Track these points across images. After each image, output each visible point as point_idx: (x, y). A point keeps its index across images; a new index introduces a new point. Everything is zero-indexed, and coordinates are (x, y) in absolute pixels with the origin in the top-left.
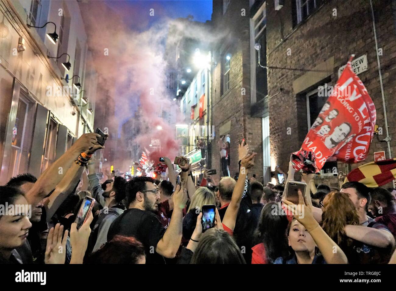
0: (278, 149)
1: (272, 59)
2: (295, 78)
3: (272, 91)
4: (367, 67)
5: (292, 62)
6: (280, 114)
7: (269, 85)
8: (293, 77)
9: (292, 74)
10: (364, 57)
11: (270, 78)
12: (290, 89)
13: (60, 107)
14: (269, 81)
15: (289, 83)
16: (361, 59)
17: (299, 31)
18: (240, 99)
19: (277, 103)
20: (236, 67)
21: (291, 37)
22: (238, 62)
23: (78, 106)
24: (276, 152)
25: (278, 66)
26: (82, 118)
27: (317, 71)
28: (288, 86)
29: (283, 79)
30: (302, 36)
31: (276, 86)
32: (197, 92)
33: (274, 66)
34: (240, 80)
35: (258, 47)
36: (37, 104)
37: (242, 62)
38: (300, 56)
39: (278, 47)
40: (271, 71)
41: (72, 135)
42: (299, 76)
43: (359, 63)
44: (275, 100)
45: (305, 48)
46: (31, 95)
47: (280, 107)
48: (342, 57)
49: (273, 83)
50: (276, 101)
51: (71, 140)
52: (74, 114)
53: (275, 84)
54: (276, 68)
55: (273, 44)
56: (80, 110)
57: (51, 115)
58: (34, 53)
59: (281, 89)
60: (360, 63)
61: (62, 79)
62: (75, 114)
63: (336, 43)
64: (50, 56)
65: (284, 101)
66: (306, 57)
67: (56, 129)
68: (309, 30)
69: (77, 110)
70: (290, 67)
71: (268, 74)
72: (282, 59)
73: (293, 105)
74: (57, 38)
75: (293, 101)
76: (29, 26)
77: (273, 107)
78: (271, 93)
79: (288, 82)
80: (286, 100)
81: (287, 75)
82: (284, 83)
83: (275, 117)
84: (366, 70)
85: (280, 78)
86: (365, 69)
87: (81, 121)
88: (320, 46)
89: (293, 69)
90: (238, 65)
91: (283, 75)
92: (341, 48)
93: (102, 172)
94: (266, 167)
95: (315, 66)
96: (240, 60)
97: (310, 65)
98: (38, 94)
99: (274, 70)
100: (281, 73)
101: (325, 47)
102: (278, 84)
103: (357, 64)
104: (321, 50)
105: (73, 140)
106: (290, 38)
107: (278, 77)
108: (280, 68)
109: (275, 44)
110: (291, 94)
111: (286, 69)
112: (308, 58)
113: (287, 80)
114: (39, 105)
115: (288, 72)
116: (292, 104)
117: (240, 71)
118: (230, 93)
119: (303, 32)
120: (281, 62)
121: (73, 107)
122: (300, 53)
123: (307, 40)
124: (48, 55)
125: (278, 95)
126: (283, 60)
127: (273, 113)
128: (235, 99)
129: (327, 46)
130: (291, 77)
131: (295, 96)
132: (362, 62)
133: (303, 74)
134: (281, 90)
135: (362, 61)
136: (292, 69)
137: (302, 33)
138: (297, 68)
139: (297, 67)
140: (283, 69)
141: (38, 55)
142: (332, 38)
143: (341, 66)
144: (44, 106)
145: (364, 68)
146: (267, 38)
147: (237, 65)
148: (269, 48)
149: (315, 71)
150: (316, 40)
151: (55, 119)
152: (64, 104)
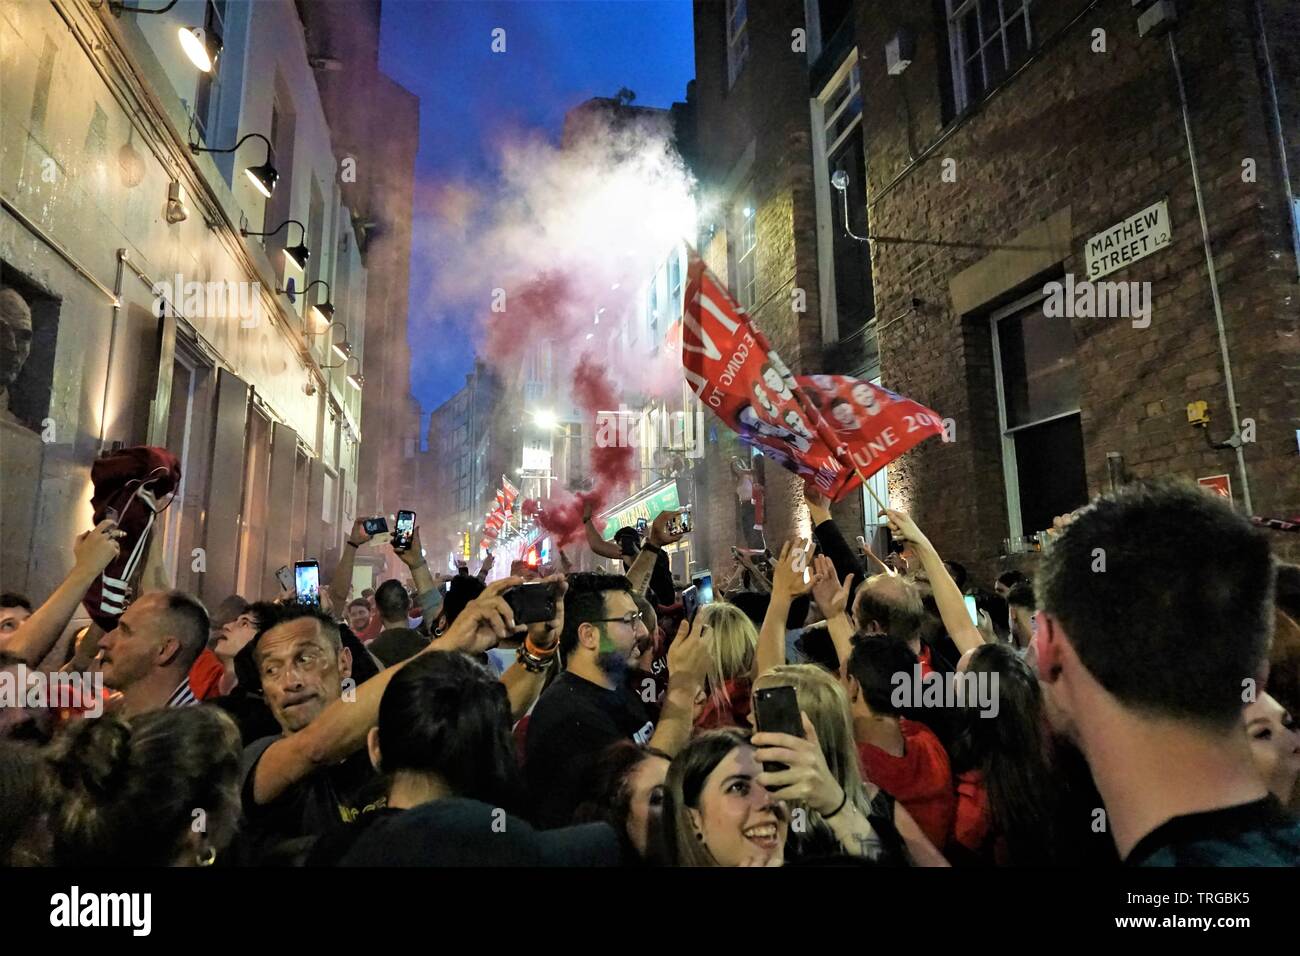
0: (913, 475)
1: (883, 218)
2: (957, 269)
3: (889, 308)
4: (1169, 235)
5: (945, 222)
6: (912, 374)
7: (877, 290)
8: (950, 266)
9: (948, 259)
10: (1161, 209)
11: (881, 270)
12: (943, 300)
13: (275, 372)
14: (876, 278)
15: (939, 284)
16: (1151, 215)
17: (962, 135)
18: (790, 332)
19: (905, 343)
20: (775, 240)
21: (940, 150)
22: (780, 226)
23: (322, 367)
24: (906, 483)
25: (902, 236)
26: (332, 400)
27: (1022, 248)
28: (937, 291)
29: (919, 271)
30: (974, 148)
31: (899, 294)
32: (656, 314)
33: (891, 235)
34: (788, 278)
35: (842, 181)
36: (220, 369)
37: (792, 224)
38: (968, 206)
39: (902, 180)
40: (883, 249)
41: (307, 452)
42: (967, 263)
43: (1145, 225)
44: (899, 332)
45: (984, 181)
46: (203, 345)
47: (914, 352)
48: (1095, 208)
49: (889, 285)
50: (901, 337)
51: (307, 468)
52: (310, 392)
53: (897, 287)
54: (899, 240)
55: (884, 173)
56: (325, 377)
57: (256, 399)
58: (207, 222)
59: (914, 300)
60: (1149, 226)
61: (279, 292)
62: (314, 391)
63: (1074, 169)
64: (248, 231)
65: (926, 337)
66: (986, 207)
67: (267, 438)
68: (995, 131)
69: (319, 379)
70: (941, 237)
71: (872, 258)
72: (915, 213)
73: (951, 349)
74: (275, 180)
75: (951, 335)
76: (194, 148)
77: (892, 354)
78: (883, 314)
79: (935, 281)
80: (932, 334)
81: (932, 260)
82: (922, 285)
83: (898, 382)
84: (1166, 244)
85: (909, 269)
86: (1164, 241)
87: (329, 411)
88: (1025, 177)
89: (949, 245)
90: (780, 234)
91: (919, 261)
92: (1091, 184)
93: (381, 552)
94: (872, 525)
95: (1015, 233)
96: (787, 218)
97: (999, 230)
98: (221, 341)
99: (891, 247)
100: (913, 256)
101: (1042, 180)
102: (906, 289)
103: (1139, 229)
104: (1031, 187)
105: (311, 466)
106: (936, 154)
107: (904, 266)
108: (908, 241)
109: (892, 171)
110: (945, 315)
111: (928, 243)
112: (991, 212)
113: (932, 275)
114: (223, 372)
115: (934, 252)
116: (949, 346)
117: (786, 250)
118: (760, 314)
119: (975, 136)
120: (912, 224)
121: (307, 371)
122: (967, 196)
123: (988, 161)
124: (244, 228)
125: (906, 320)
126: (918, 218)
127: (891, 372)
128: (776, 332)
129: (1049, 176)
130: (944, 267)
131: (957, 321)
132: (1155, 223)
133: (980, 258)
134: (917, 303)
135: (1153, 220)
136: (945, 244)
137: (972, 140)
138: (963, 241)
139: (961, 237)
140: (917, 243)
141: (216, 228)
142: (1062, 153)
143: (1094, 234)
144: (236, 374)
145: (1159, 240)
146: (866, 153)
147: (777, 232)
148: (872, 185)
149: (1014, 248)
150: (1016, 159)
151: (265, 409)
152: (285, 365)
